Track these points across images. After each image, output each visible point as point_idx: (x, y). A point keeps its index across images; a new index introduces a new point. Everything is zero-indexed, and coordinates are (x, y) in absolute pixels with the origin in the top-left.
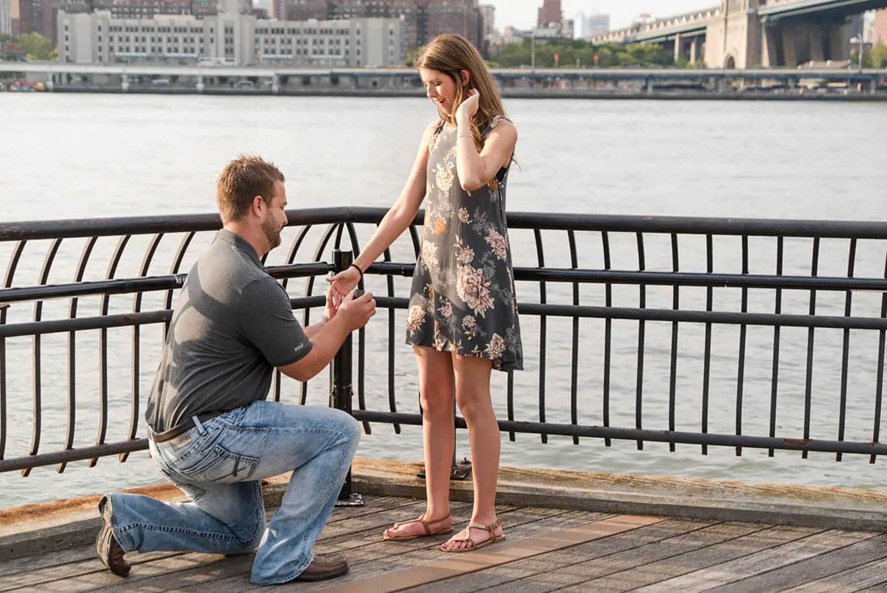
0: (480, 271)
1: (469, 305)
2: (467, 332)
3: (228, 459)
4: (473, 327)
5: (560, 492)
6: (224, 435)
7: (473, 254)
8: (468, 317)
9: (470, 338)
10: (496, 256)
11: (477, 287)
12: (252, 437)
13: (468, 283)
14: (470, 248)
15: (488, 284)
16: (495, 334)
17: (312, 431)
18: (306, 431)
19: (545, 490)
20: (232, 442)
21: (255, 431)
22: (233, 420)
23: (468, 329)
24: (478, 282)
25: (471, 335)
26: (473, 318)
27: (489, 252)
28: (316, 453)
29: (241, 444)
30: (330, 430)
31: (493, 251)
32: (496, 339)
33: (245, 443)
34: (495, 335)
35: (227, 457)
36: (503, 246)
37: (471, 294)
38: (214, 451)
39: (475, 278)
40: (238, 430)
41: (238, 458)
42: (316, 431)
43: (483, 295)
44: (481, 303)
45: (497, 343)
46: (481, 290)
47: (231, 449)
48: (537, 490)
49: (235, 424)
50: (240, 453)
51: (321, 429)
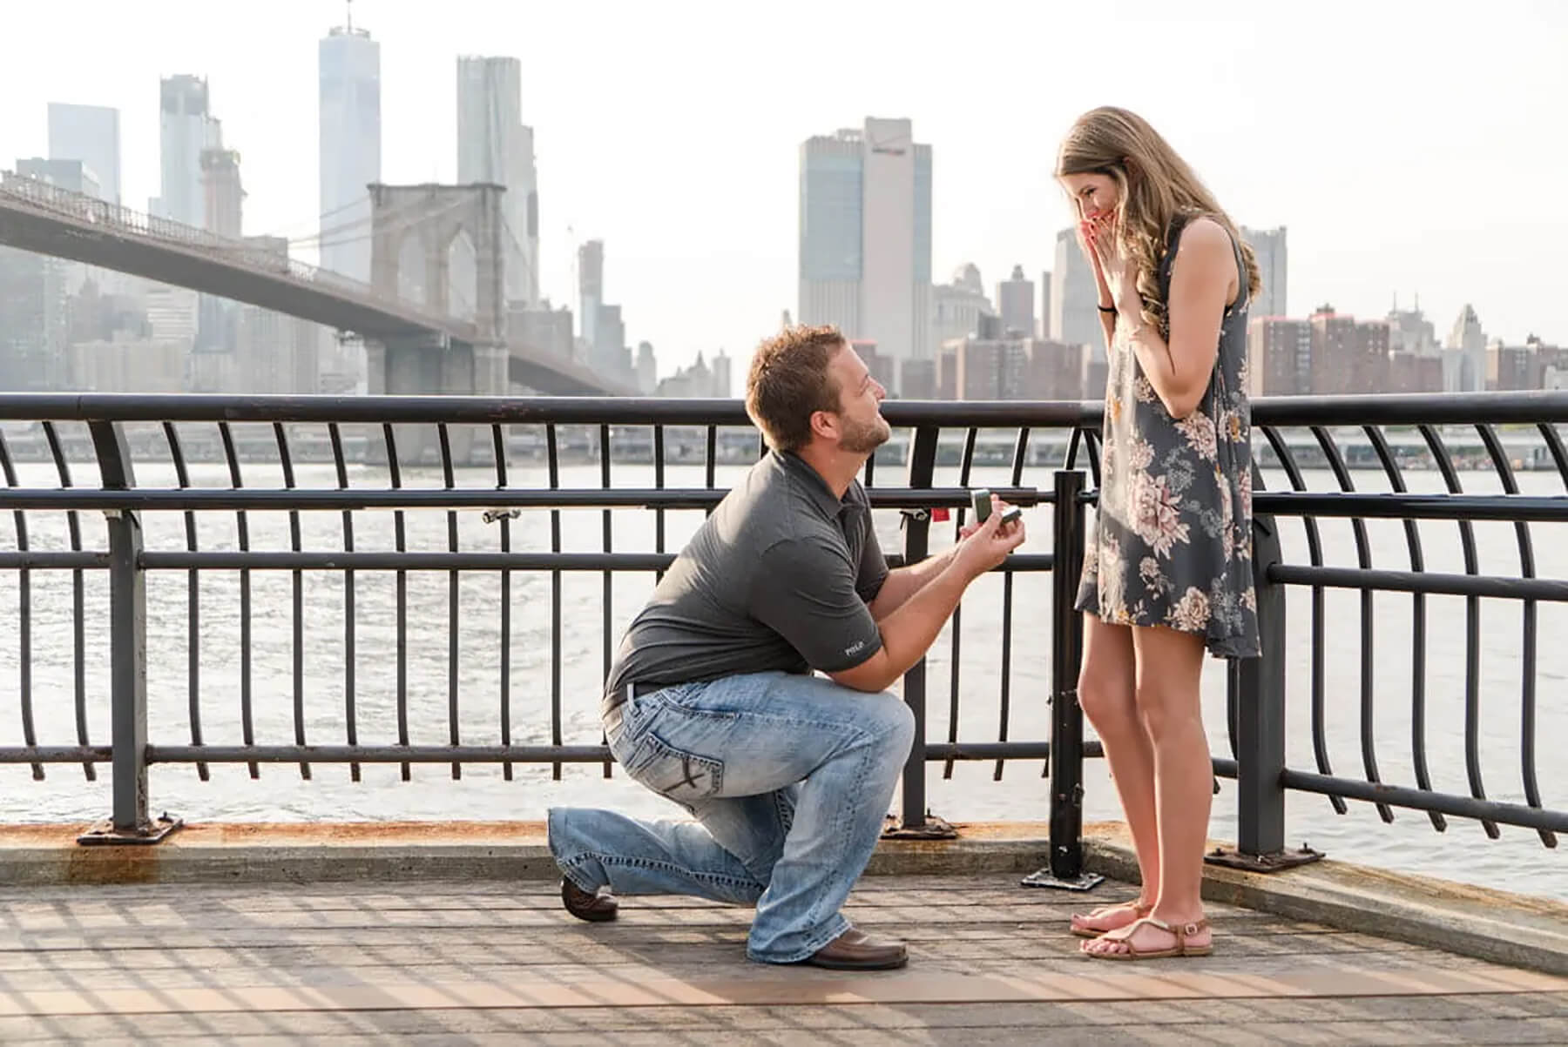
0: (1161, 480)
1: (1146, 539)
2: (1150, 587)
3: (669, 757)
4: (1157, 576)
5: (1413, 913)
6: (662, 719)
7: (1153, 453)
8: (1147, 561)
9: (1156, 596)
10: (1197, 453)
11: (1154, 507)
12: (708, 726)
13: (1142, 502)
14: (1149, 443)
15: (1176, 500)
16: (1194, 589)
17: (810, 724)
18: (800, 722)
19: (1388, 906)
20: (673, 732)
21: (714, 717)
22: (679, 697)
23: (1151, 580)
24: (1156, 499)
25: (1156, 590)
26: (1154, 561)
27: (1182, 448)
28: (820, 761)
29: (689, 734)
30: (842, 725)
31: (1190, 444)
32: (1196, 597)
33: (696, 735)
34: (1191, 591)
35: (667, 755)
36: (1210, 436)
37: (1145, 521)
38: (648, 742)
39: (1151, 492)
40: (685, 713)
41: (686, 758)
42: (818, 724)
43: (1165, 520)
44: (1163, 534)
45: (1196, 605)
46: (1162, 511)
47: (672, 742)
48: (1377, 904)
49: (683, 704)
50: (688, 749)
51: (829, 723)
